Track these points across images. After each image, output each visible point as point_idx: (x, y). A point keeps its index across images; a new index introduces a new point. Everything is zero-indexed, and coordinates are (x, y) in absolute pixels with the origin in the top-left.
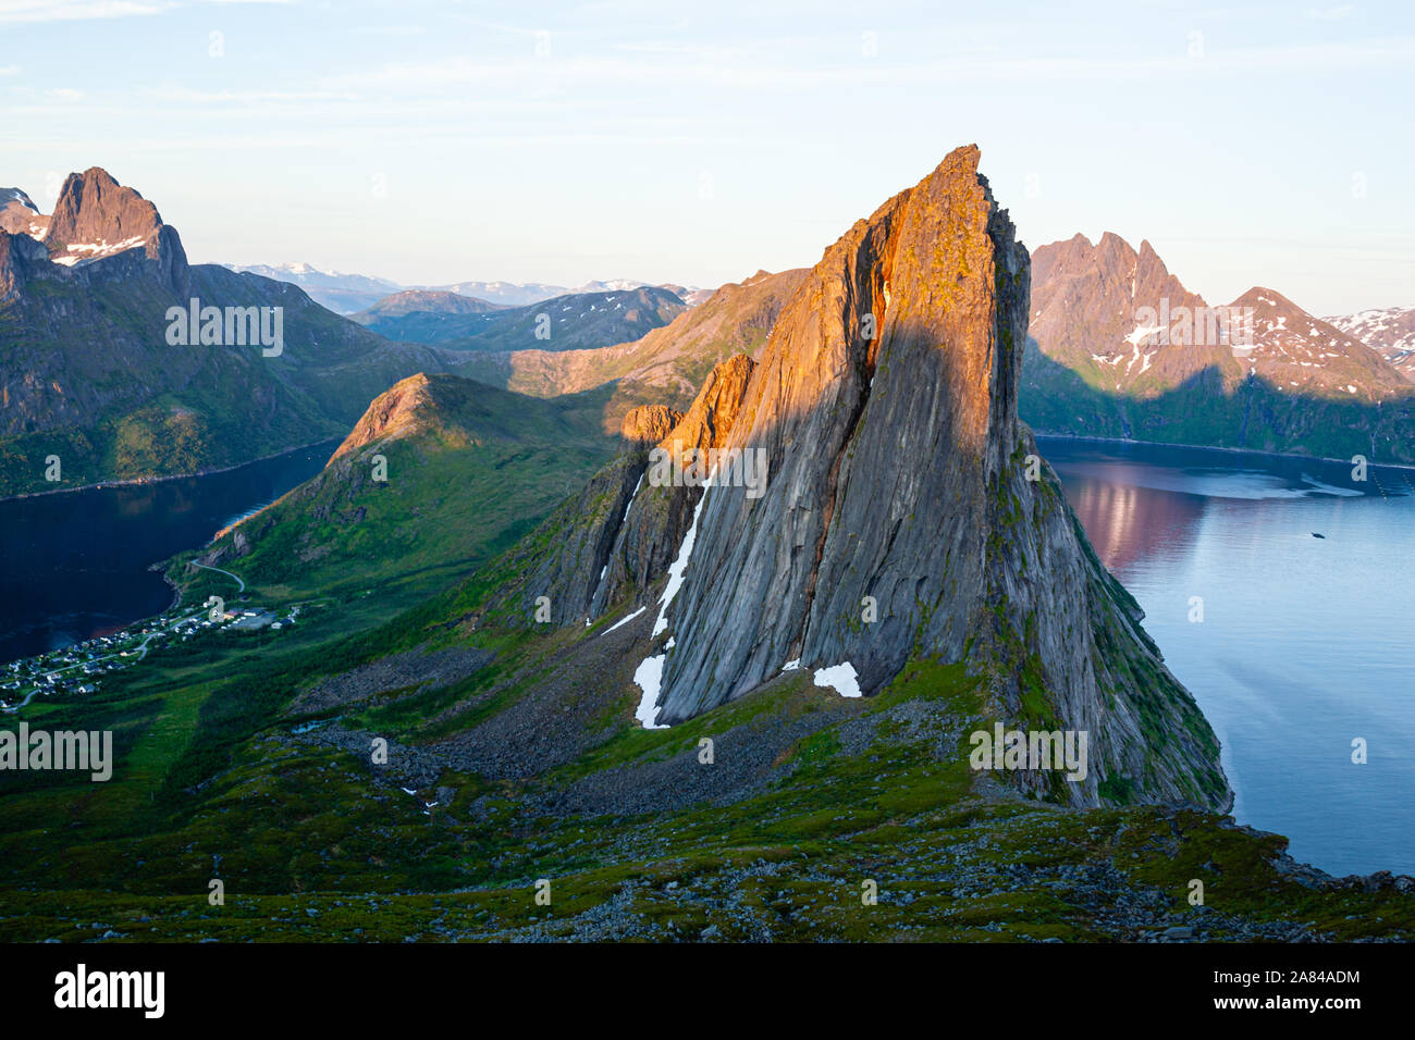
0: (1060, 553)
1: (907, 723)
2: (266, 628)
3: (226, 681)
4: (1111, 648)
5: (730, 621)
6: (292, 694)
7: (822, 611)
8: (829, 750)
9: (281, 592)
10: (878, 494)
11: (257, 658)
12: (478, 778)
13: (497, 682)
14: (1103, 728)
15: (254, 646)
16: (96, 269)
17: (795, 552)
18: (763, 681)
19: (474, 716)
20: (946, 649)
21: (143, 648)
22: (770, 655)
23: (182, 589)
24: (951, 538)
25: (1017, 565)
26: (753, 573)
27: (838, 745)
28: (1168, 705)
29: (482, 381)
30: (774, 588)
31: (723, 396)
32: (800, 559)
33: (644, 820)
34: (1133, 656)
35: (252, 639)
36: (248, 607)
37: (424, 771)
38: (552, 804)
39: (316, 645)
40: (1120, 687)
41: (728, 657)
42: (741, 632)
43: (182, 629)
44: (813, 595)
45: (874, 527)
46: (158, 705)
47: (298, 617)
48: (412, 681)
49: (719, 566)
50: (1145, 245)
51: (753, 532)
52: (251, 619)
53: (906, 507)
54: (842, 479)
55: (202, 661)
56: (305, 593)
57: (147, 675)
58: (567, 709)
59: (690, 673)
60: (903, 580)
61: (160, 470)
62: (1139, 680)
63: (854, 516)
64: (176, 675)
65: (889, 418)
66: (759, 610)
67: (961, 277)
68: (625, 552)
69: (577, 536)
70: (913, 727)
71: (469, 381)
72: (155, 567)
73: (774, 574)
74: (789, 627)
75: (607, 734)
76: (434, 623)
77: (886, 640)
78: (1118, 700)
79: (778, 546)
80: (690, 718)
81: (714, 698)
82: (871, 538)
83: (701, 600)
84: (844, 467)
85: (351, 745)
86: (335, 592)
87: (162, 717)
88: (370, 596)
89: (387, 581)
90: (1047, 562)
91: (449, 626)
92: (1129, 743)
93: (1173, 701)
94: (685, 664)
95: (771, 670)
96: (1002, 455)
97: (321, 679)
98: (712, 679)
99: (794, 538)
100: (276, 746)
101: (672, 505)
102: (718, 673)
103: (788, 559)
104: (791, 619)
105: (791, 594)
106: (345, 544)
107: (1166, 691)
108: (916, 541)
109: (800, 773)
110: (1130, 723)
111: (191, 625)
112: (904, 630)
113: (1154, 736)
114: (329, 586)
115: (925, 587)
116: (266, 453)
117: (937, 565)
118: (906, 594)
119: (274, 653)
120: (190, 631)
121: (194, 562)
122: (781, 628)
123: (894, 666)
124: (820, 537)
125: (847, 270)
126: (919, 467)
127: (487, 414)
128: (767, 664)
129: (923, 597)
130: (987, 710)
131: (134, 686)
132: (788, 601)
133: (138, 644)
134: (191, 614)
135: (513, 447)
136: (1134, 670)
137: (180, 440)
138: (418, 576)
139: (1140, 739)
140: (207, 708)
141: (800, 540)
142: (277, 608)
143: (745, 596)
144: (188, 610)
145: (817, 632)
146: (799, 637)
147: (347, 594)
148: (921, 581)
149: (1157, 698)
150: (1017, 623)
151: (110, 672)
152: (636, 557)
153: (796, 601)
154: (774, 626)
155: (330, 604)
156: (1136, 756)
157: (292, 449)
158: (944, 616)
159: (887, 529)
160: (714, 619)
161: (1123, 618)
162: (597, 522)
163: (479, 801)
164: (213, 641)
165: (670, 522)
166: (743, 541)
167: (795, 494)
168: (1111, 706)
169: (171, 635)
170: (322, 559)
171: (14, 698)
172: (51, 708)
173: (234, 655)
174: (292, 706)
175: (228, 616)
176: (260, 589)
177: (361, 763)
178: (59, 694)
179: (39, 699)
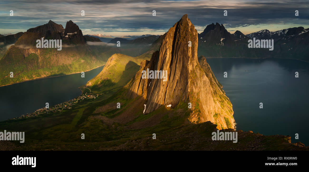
1: (178, 112)
2: (94, 98)
3: (87, 107)
4: (216, 94)
6: (95, 110)
7: (167, 95)
9: (96, 92)
10: (175, 75)
11: (92, 103)
12: (119, 124)
15: (92, 101)
16: (71, 37)
18: (159, 107)
19: (119, 114)
21: (77, 101)
23: (82, 92)
24: (185, 82)
25: (196, 85)
27: (168, 117)
30: (160, 92)
32: (164, 87)
34: (220, 94)
35: (91, 100)
36: (91, 95)
37: (111, 123)
39: (100, 101)
43: (82, 98)
44: (166, 93)
45: (174, 81)
46: (78, 111)
47: (98, 96)
48: (111, 108)
52: (92, 97)
53: (179, 77)
55: (84, 104)
56: (99, 92)
57: (77, 106)
58: (132, 112)
59: (149, 106)
60: (179, 89)
64: (81, 106)
69: (134, 83)
72: (79, 88)
73: (160, 89)
74: (163, 98)
76: (115, 98)
77: (176, 99)
79: (161, 84)
80: (149, 113)
81: (152, 110)
85: (102, 118)
86: (103, 92)
87: (78, 113)
88: (108, 93)
89: (111, 90)
90: (202, 83)
91: (117, 99)
92: (219, 108)
93: (226, 100)
94: (149, 105)
96: (193, 67)
97: (99, 107)
98: (152, 107)
99: (163, 83)
100: (91, 118)
102: (153, 106)
104: (163, 96)
105: (163, 93)
106: (105, 84)
109: (163, 121)
110: (219, 105)
111: (83, 98)
112: (179, 97)
113: (222, 107)
114: (102, 91)
116: (94, 68)
117: (183, 87)
118: (179, 92)
119: (94, 103)
120: (83, 99)
121: (84, 87)
123: (177, 103)
124: (167, 83)
126: (180, 70)
128: (160, 104)
129: (181, 92)
131: (75, 108)
133: (76, 101)
134: (84, 96)
136: (220, 97)
138: (115, 89)
140: (84, 112)
142: (95, 95)
144: (83, 95)
147: (105, 92)
148: (181, 89)
149: (223, 100)
151: (73, 105)
154: (161, 98)
155: (103, 94)
156: (220, 110)
158: (184, 95)
159: (176, 81)
163: (118, 127)
164: (86, 100)
168: (216, 103)
169: (81, 100)
171: (61, 109)
172: (66, 111)
173: (89, 103)
174: (95, 112)
175: (88, 96)
176: (93, 92)
177: (102, 121)
178: (66, 109)
179: (64, 109)
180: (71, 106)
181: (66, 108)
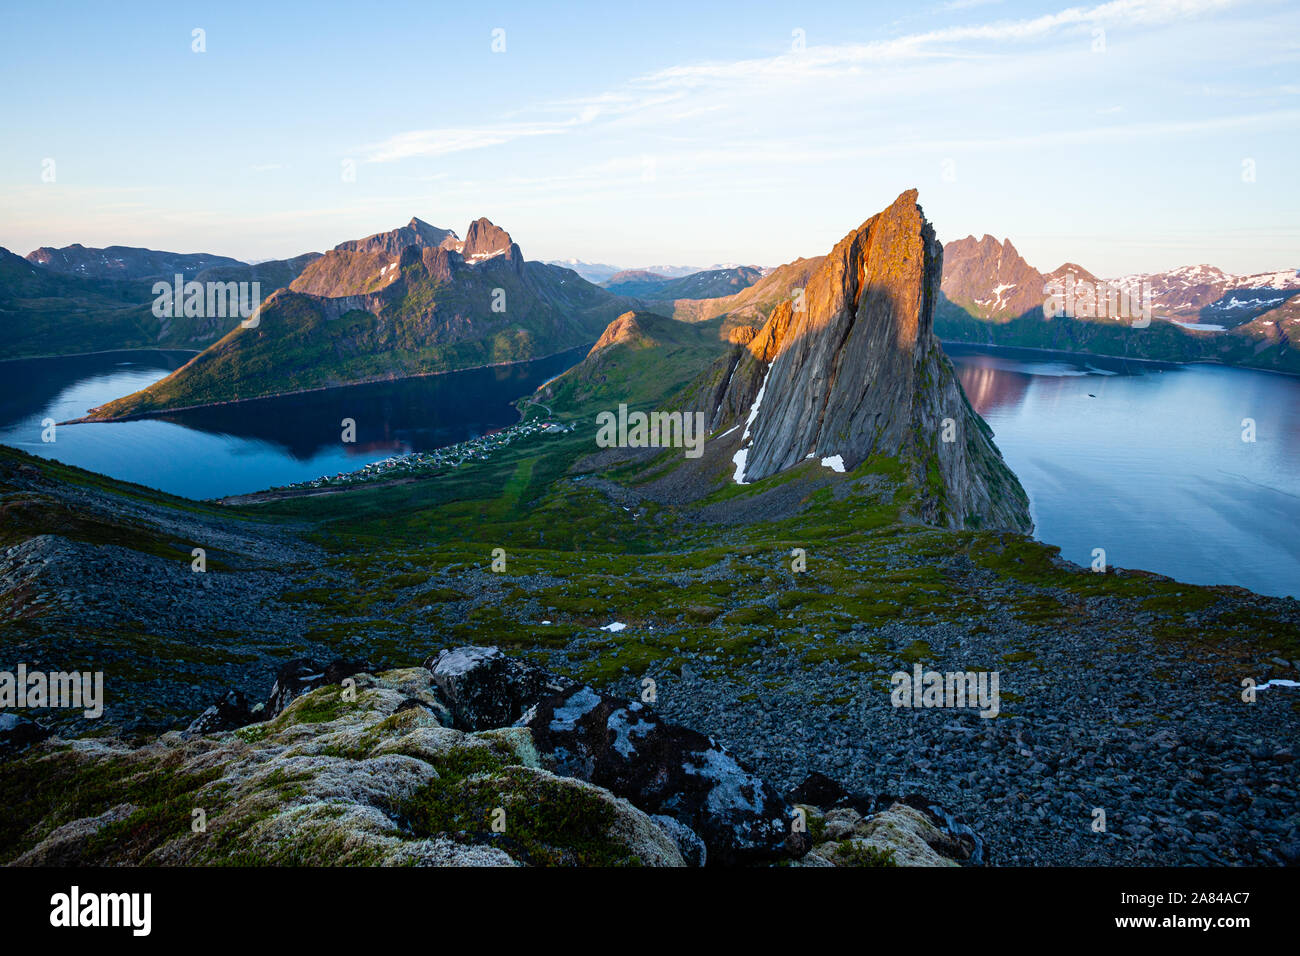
0: (951, 403)
1: (868, 485)
2: (561, 432)
3: (544, 456)
4: (976, 451)
5: (781, 432)
6: (573, 462)
7: (827, 429)
8: (828, 497)
9: (566, 415)
10: (858, 372)
11: (557, 446)
12: (657, 504)
13: (667, 460)
14: (968, 491)
15: (556, 440)
16: (484, 265)
17: (814, 400)
18: (796, 463)
19: (656, 476)
20: (890, 450)
21: (508, 440)
22: (800, 450)
23: (524, 413)
24: (894, 394)
25: (929, 408)
26: (793, 410)
27: (832, 495)
28: (1003, 481)
29: (661, 315)
30: (803, 418)
31: (780, 322)
32: (816, 403)
33: (737, 526)
34: (987, 455)
35: (554, 437)
36: (553, 422)
37: (633, 500)
38: (692, 517)
39: (583, 440)
40: (979, 471)
41: (780, 449)
42: (786, 439)
43: (525, 432)
44: (822, 421)
45: (855, 388)
46: (514, 466)
47: (575, 427)
48: (628, 458)
49: (776, 406)
50: (1007, 241)
51: (793, 389)
52: (554, 428)
53: (872, 378)
54: (839, 363)
55: (534, 446)
56: (578, 416)
57: (510, 452)
59: (760, 458)
60: (868, 415)
61: (513, 359)
62: (989, 468)
63: (845, 383)
64: (522, 452)
65: (865, 333)
66: (795, 428)
67: (905, 259)
68: (729, 399)
69: (706, 391)
70: (871, 487)
71: (654, 315)
72: (512, 403)
73: (803, 410)
74: (810, 437)
75: (719, 486)
77: (859, 445)
78: (977, 477)
79: (805, 396)
80: (759, 479)
81: (772, 470)
82: (853, 394)
83: (766, 422)
84: (840, 359)
85: (601, 487)
87: (517, 471)
90: (944, 407)
92: (981, 499)
93: (1006, 479)
94: (758, 453)
95: (800, 458)
96: (923, 352)
97: (586, 456)
98: (771, 462)
99: (814, 393)
100: (566, 486)
101: (753, 376)
102: (774, 458)
103: (811, 403)
104: (811, 432)
105: (811, 420)
106: (596, 393)
107: (1003, 473)
108: (876, 396)
109: (813, 507)
110: (982, 489)
111: (528, 430)
112: (868, 440)
113: (995, 496)
114: (589, 414)
115: (880, 420)
116: (561, 350)
117: (886, 408)
118: (870, 422)
119: (567, 443)
120: (527, 433)
121: (528, 401)
122: (805, 437)
123: (862, 457)
124: (827, 393)
125: (845, 257)
126: (879, 358)
127: (663, 331)
128: (798, 455)
129: (879, 424)
130: (909, 480)
131: (504, 457)
132: (810, 424)
133: (506, 438)
134: (528, 425)
135: (676, 347)
136: (987, 463)
137: (522, 345)
139: (987, 497)
140: (536, 468)
141: (817, 394)
142: (566, 423)
143: (788, 421)
144: (527, 423)
145: (824, 440)
146: (815, 442)
148: (878, 416)
149: (997, 476)
150: (927, 437)
151: (495, 450)
152: (735, 401)
153: (814, 424)
154: (802, 436)
155: (589, 421)
156: (985, 506)
157: (572, 348)
158: (889, 433)
159: (861, 389)
160: (772, 432)
161: (983, 436)
162: (716, 384)
163: (659, 515)
164: (537, 438)
165: (752, 384)
166: (788, 394)
167: (815, 371)
168: (973, 480)
169: (520, 435)
170: (586, 400)
171: (456, 460)
172: (471, 465)
173: (547, 444)
174: (573, 468)
175: (544, 426)
176: (558, 414)
177: (604, 495)
178: (474, 459)
179: (466, 461)
180: (489, 452)
181: (473, 456)
